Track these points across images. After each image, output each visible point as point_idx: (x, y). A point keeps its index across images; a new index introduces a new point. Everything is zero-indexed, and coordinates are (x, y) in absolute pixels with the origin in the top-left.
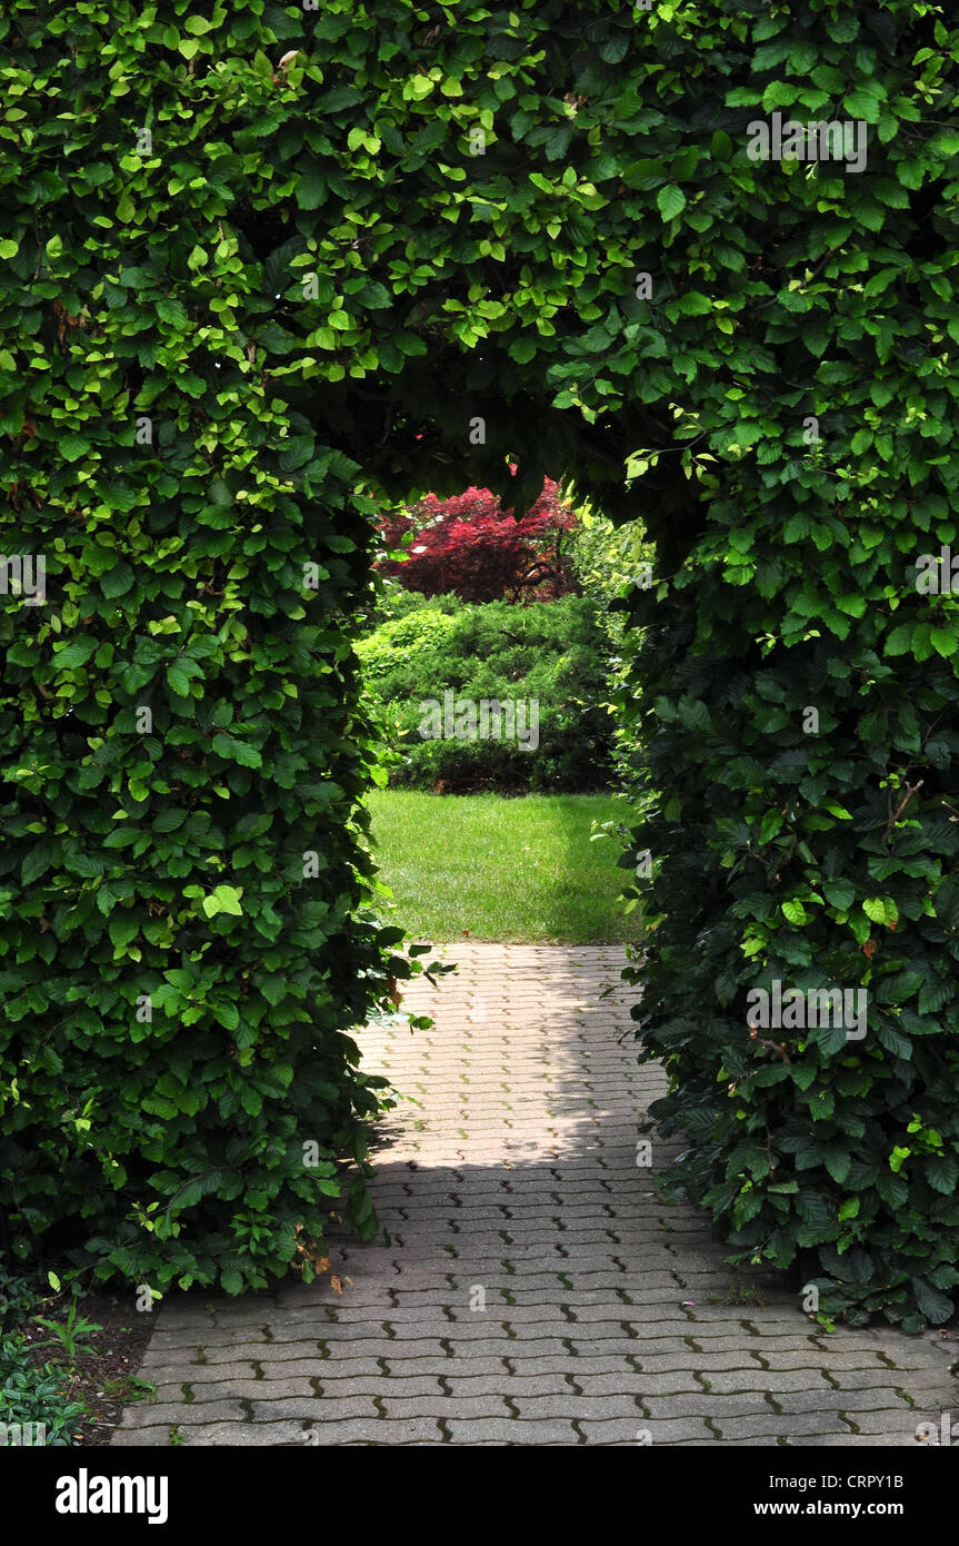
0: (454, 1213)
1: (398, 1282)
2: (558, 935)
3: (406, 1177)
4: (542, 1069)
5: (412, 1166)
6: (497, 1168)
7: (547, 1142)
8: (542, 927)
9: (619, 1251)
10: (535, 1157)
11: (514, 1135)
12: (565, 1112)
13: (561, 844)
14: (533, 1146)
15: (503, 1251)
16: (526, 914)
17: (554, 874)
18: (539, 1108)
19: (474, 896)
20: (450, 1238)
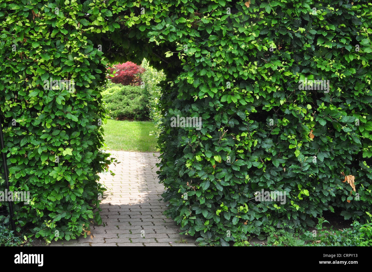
0: (118, 217)
1: (106, 236)
2: (140, 150)
3: (109, 207)
4: (137, 181)
5: (110, 204)
6: (128, 205)
7: (139, 198)
8: (137, 148)
9: (155, 228)
10: (136, 202)
11: (131, 197)
12: (142, 191)
13: (140, 131)
14: (136, 200)
15: (129, 228)
16: (134, 146)
17: (139, 137)
18: (136, 190)
19: (123, 141)
20: (118, 224)
